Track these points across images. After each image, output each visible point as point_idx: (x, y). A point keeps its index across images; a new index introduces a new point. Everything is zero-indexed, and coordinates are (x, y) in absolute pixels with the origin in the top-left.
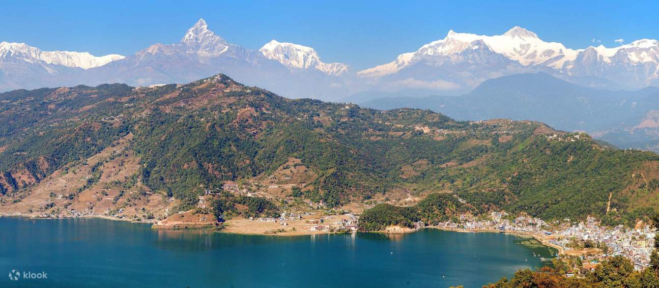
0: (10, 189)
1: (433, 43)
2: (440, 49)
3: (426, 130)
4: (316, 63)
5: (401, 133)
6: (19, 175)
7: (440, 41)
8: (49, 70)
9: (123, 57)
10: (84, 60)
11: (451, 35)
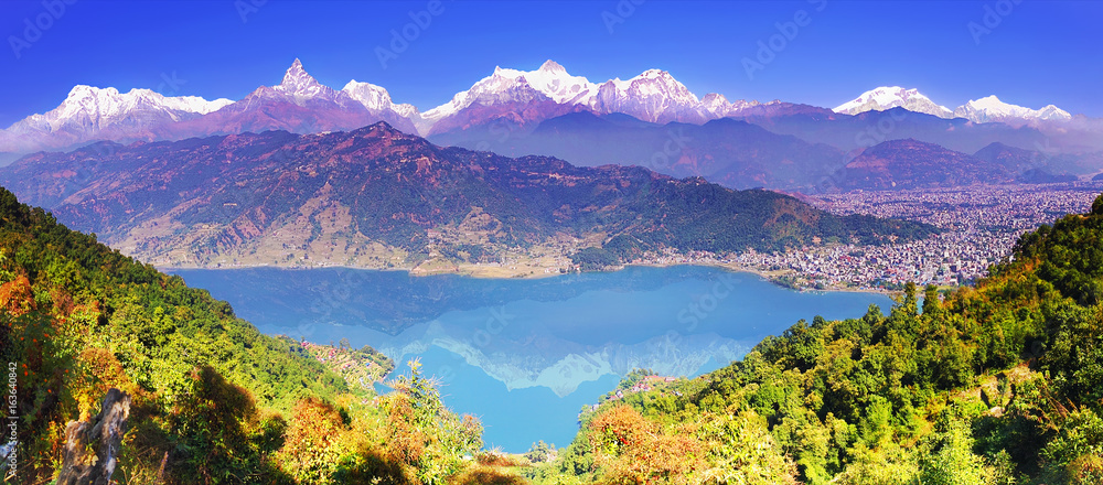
0: (239, 241)
1: (483, 81)
2: (489, 87)
3: (558, 177)
4: (388, 104)
5: (539, 181)
6: (244, 226)
7: (488, 78)
8: (173, 117)
9: (230, 102)
10: (196, 104)
11: (498, 71)
